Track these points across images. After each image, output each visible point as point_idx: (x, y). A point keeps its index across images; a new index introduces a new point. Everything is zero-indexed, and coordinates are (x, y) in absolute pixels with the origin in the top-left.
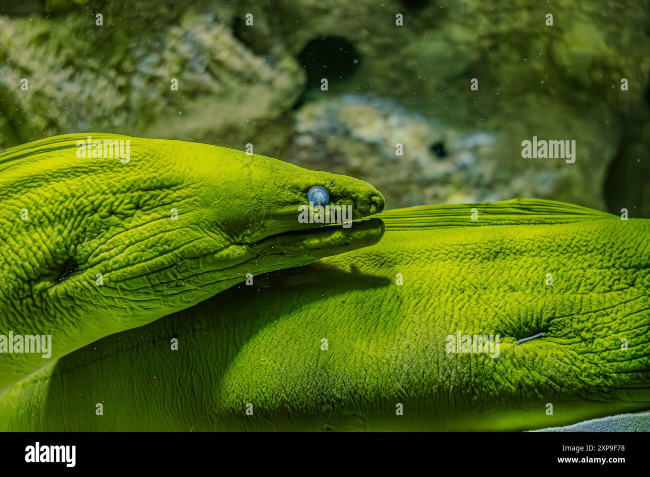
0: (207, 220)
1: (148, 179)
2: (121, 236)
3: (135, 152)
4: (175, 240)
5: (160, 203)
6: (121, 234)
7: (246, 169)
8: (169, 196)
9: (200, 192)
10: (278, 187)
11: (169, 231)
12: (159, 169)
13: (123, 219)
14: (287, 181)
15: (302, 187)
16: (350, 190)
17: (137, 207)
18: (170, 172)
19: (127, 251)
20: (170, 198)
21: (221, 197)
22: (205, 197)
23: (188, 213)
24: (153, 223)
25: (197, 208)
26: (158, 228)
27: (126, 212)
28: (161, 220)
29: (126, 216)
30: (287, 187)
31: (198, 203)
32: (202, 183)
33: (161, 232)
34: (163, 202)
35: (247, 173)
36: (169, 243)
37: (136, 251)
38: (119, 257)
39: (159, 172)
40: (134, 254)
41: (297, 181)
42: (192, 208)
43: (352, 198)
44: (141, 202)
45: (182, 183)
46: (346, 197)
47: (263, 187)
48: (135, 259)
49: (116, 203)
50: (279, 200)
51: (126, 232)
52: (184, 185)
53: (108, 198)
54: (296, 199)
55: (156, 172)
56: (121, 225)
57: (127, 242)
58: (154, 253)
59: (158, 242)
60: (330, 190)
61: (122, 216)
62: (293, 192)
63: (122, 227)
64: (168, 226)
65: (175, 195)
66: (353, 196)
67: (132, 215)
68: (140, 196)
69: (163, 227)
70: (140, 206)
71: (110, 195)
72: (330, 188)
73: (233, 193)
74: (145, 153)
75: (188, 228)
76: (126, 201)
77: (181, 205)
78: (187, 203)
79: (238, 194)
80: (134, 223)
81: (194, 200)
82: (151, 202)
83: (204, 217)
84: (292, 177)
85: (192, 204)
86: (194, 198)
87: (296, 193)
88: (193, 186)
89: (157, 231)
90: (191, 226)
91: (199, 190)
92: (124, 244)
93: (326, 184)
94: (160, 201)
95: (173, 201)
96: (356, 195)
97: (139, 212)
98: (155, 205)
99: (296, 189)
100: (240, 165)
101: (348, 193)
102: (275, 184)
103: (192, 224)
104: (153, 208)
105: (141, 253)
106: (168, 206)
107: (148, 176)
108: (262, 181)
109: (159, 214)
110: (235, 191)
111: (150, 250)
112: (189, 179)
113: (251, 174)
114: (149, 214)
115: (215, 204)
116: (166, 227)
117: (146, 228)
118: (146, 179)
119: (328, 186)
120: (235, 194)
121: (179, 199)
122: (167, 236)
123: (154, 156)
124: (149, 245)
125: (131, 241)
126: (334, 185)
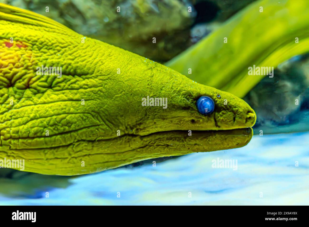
0: (107, 110)
1: (65, 64)
2: (28, 108)
3: (63, 39)
4: (75, 123)
5: (70, 87)
6: (29, 107)
7: (149, 71)
8: (78, 82)
9: (106, 84)
10: (175, 91)
11: (72, 113)
12: (76, 57)
13: (35, 94)
14: (183, 88)
15: (194, 95)
16: (233, 104)
17: (50, 87)
18: (84, 62)
19: (30, 124)
20: (78, 84)
21: (124, 92)
22: (109, 89)
23: (92, 101)
24: (59, 103)
25: (100, 98)
26: (62, 109)
27: (39, 88)
28: (67, 102)
29: (39, 92)
30: (182, 93)
31: (102, 94)
32: (109, 76)
33: (64, 113)
34: (71, 87)
35: (150, 75)
36: (70, 125)
37: (37, 126)
38: (21, 127)
39: (76, 60)
40: (36, 128)
41: (190, 89)
42: (96, 97)
43: (233, 111)
44: (55, 82)
45: (92, 74)
46: (228, 109)
47: (162, 90)
48: (36, 133)
49: (34, 79)
50: (173, 102)
51: (33, 106)
52: (93, 75)
53: (29, 73)
54: (188, 105)
55: (73, 60)
56: (31, 99)
57: (32, 116)
58: (55, 131)
59: (60, 122)
60: (217, 101)
61: (35, 91)
62: (186, 98)
63: (32, 101)
64: (72, 109)
65: (84, 82)
66: (234, 109)
67: (43, 93)
68: (55, 78)
69: (67, 109)
70: (53, 86)
71: (32, 71)
72: (216, 99)
73: (134, 90)
74: (70, 42)
75: (89, 115)
76: (43, 79)
77: (86, 92)
78: (92, 91)
79: (138, 92)
80: (43, 99)
81: (99, 90)
82: (62, 85)
83: (104, 107)
84: (186, 85)
85: (97, 93)
86: (100, 88)
87: (188, 99)
88: (101, 77)
89: (61, 112)
90: (92, 113)
91: (105, 82)
92: (29, 117)
93: (213, 96)
94: (69, 85)
95: (81, 88)
96: (237, 109)
97: (49, 91)
98: (65, 88)
99: (189, 95)
100: (145, 67)
101: (230, 107)
102: (172, 88)
103: (93, 111)
104: (62, 90)
105: (42, 128)
106: (75, 91)
107: (65, 62)
108: (162, 84)
109: (66, 96)
110: (137, 89)
111: (52, 128)
112: (99, 71)
113: (153, 76)
114: (57, 95)
115: (117, 97)
116: (69, 109)
117: (52, 106)
118: (63, 63)
119: (215, 97)
120: (136, 91)
121: (86, 87)
122: (69, 117)
123: (76, 46)
124: (51, 123)
125: (36, 116)
126: (220, 98)
